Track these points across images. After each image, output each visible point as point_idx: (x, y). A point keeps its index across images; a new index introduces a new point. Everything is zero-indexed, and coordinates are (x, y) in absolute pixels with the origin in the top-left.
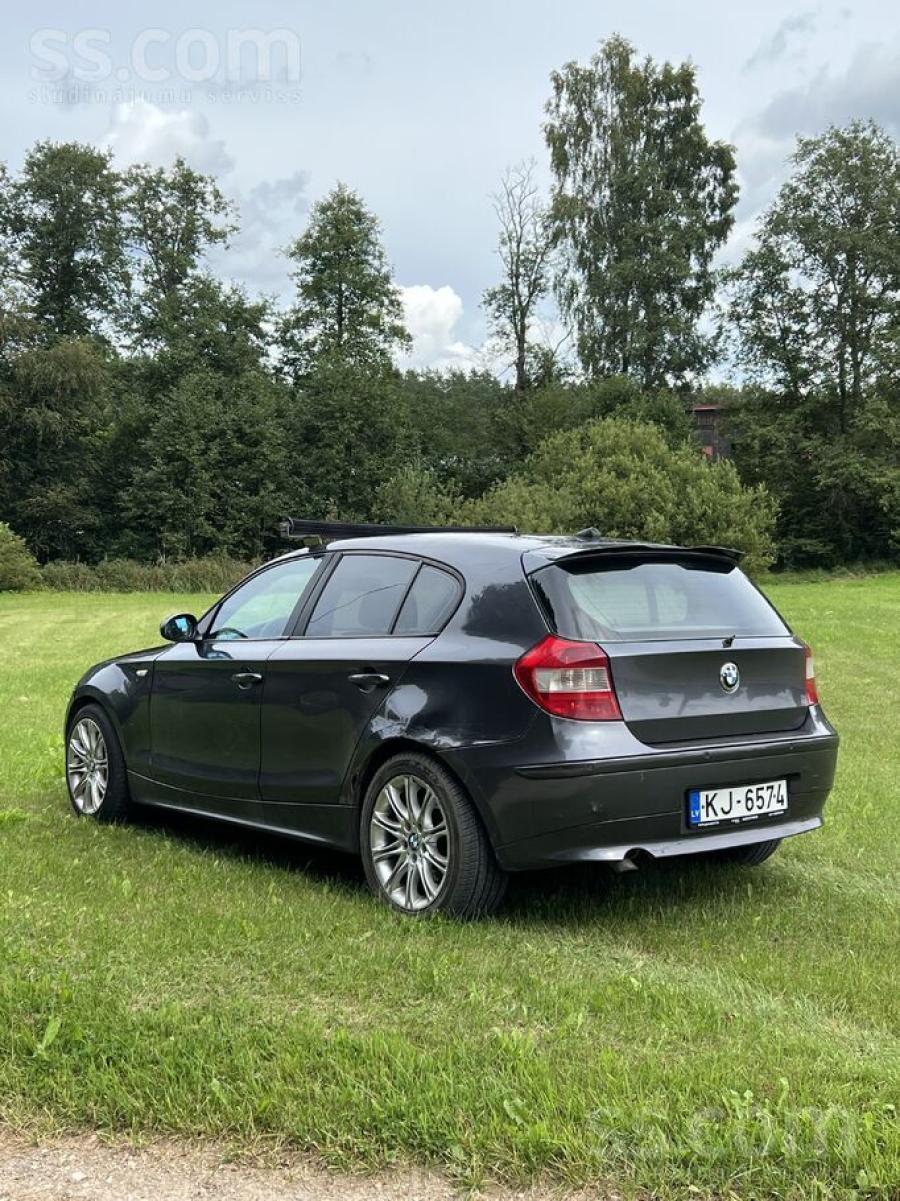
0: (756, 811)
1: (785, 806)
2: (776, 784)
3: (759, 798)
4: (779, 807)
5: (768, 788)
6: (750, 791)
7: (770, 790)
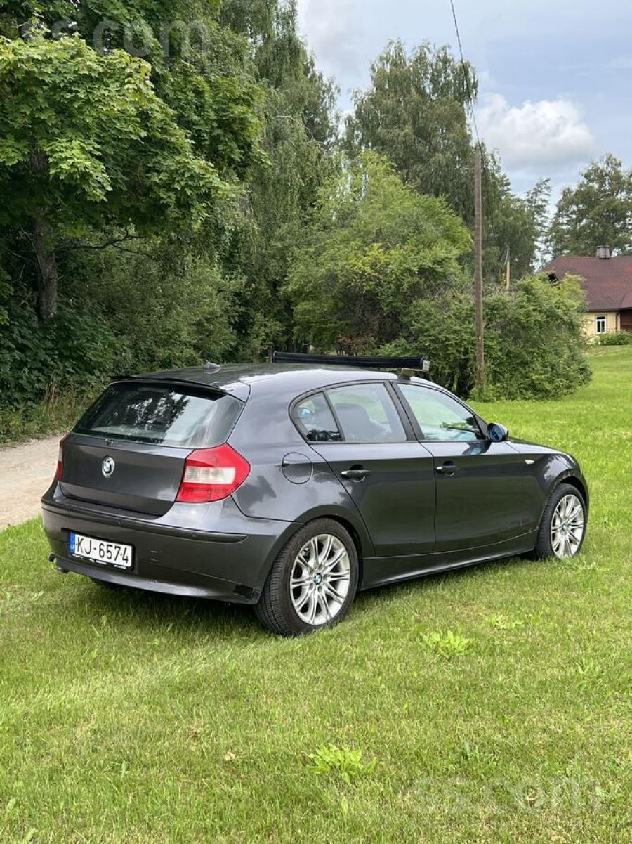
0: (105, 559)
1: (129, 564)
2: (123, 547)
3: (108, 551)
4: (124, 563)
5: (116, 547)
6: (101, 544)
7: (117, 549)
